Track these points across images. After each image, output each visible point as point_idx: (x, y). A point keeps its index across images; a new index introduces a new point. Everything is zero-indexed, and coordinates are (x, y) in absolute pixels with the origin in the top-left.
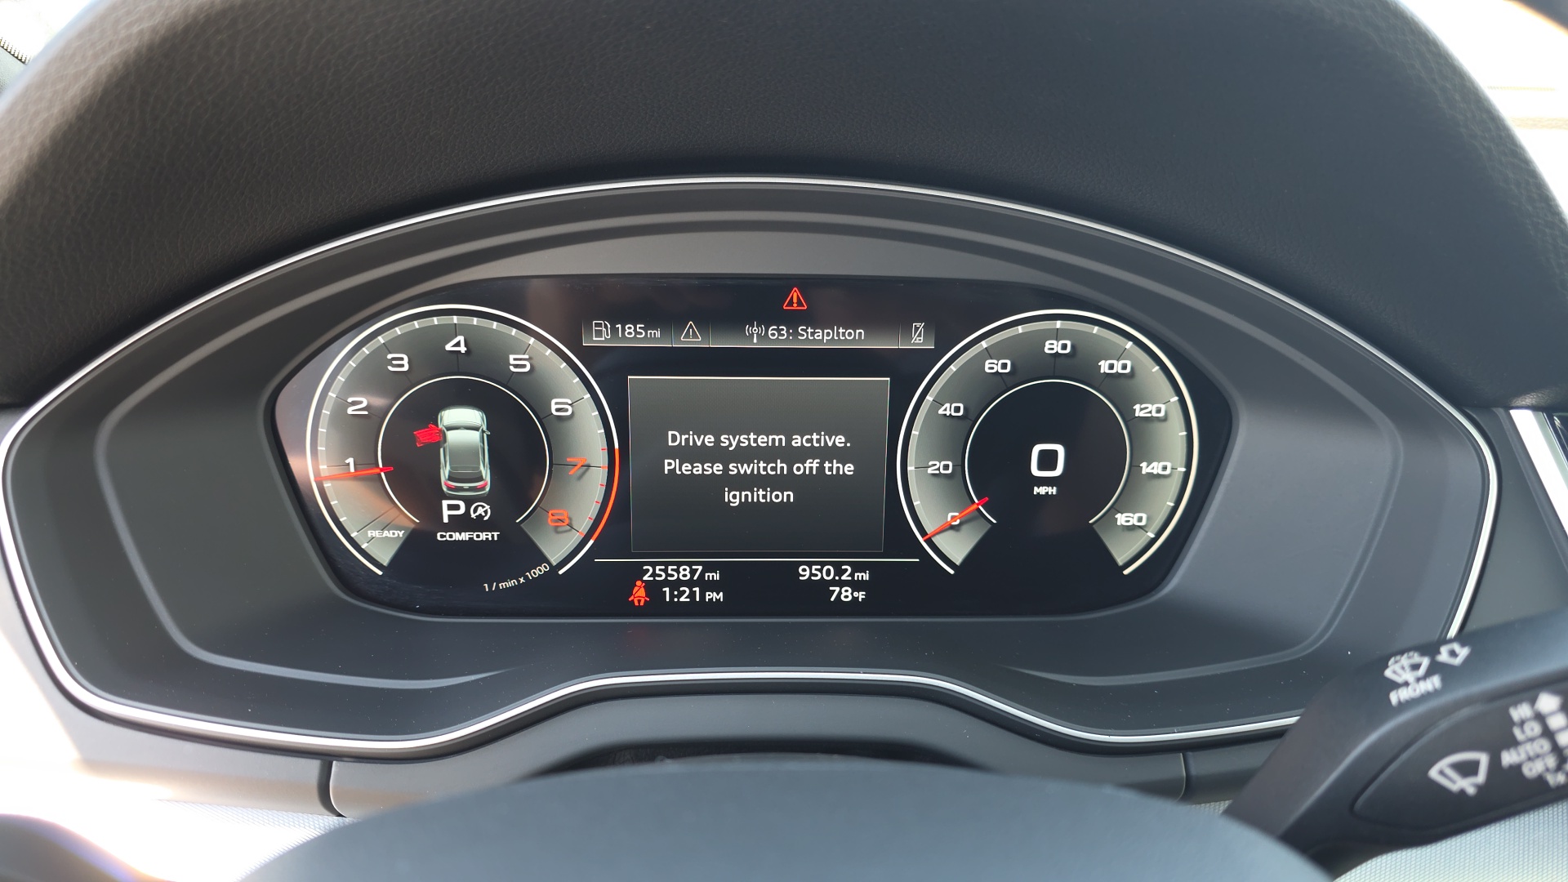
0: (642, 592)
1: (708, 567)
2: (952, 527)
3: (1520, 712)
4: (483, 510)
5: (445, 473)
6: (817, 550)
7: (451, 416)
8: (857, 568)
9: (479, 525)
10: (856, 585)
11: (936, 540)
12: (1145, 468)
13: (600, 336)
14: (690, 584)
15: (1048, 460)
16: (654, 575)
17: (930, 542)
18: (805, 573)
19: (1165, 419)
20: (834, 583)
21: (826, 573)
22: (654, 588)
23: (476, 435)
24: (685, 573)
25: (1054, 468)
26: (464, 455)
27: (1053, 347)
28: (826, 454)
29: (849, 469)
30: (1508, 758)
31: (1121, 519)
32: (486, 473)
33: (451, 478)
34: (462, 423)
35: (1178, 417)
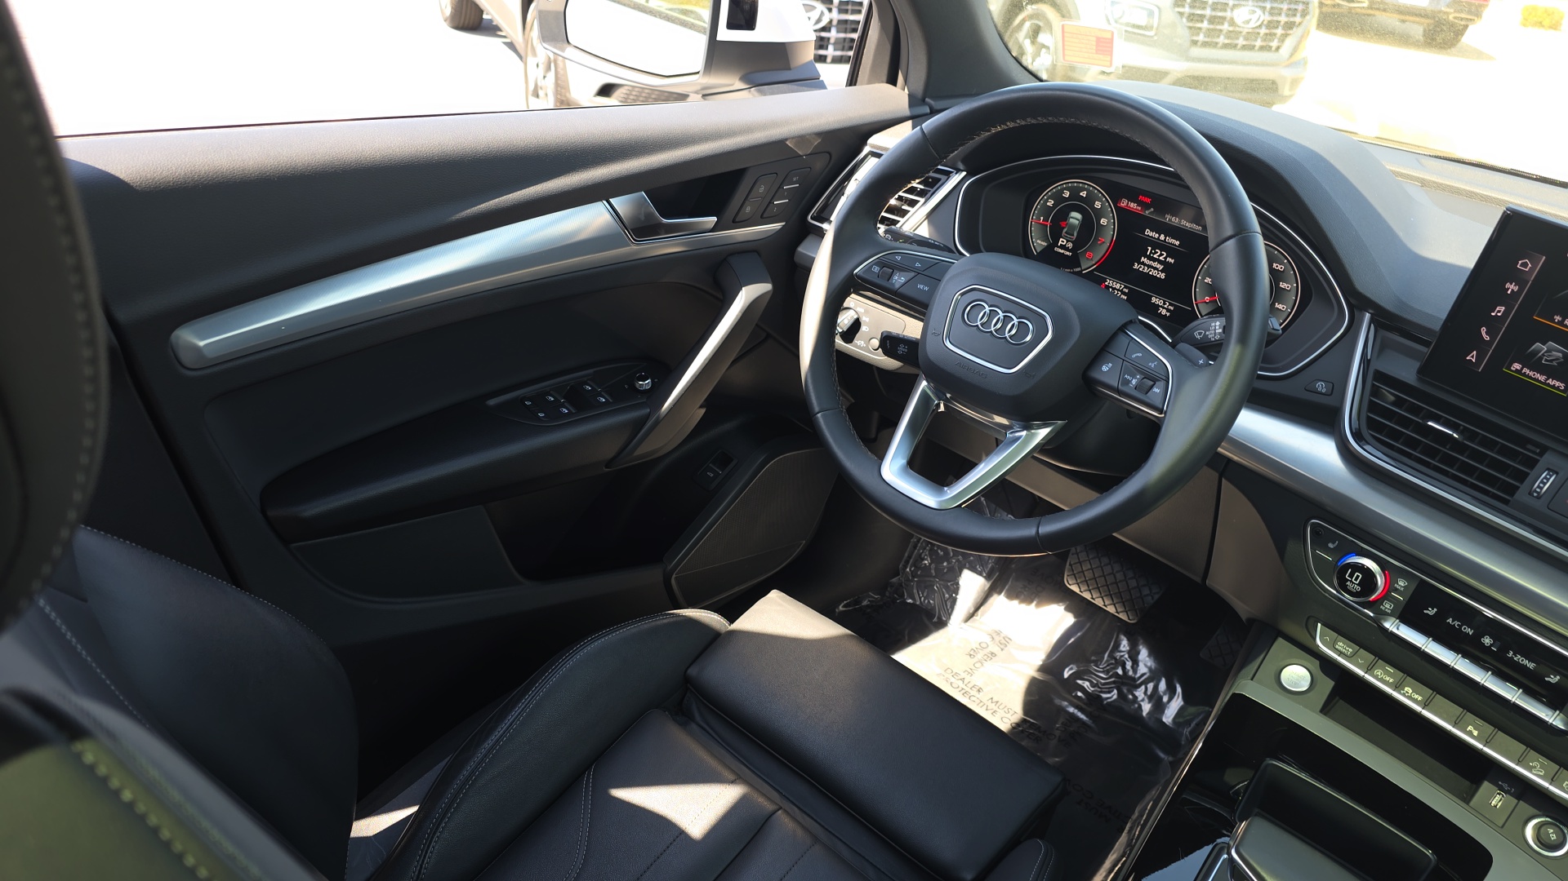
0: (1104, 287)
1: (1126, 287)
2: (1205, 302)
3: (1213, 324)
4: (1070, 245)
5: (1065, 230)
6: (1160, 294)
7: (1074, 214)
8: (1170, 304)
9: (1067, 249)
10: (1168, 310)
11: (1199, 305)
12: (1277, 305)
13: (1124, 203)
14: (1118, 290)
16: (1109, 283)
17: (1197, 304)
18: (1154, 300)
19: (1289, 290)
20: (1161, 307)
21: (1161, 303)
22: (1107, 287)
23: (1077, 222)
24: (1118, 286)
26: (1073, 227)
30: (1207, 333)
32: (1075, 234)
33: (1066, 233)
34: (1075, 217)
35: (1294, 291)
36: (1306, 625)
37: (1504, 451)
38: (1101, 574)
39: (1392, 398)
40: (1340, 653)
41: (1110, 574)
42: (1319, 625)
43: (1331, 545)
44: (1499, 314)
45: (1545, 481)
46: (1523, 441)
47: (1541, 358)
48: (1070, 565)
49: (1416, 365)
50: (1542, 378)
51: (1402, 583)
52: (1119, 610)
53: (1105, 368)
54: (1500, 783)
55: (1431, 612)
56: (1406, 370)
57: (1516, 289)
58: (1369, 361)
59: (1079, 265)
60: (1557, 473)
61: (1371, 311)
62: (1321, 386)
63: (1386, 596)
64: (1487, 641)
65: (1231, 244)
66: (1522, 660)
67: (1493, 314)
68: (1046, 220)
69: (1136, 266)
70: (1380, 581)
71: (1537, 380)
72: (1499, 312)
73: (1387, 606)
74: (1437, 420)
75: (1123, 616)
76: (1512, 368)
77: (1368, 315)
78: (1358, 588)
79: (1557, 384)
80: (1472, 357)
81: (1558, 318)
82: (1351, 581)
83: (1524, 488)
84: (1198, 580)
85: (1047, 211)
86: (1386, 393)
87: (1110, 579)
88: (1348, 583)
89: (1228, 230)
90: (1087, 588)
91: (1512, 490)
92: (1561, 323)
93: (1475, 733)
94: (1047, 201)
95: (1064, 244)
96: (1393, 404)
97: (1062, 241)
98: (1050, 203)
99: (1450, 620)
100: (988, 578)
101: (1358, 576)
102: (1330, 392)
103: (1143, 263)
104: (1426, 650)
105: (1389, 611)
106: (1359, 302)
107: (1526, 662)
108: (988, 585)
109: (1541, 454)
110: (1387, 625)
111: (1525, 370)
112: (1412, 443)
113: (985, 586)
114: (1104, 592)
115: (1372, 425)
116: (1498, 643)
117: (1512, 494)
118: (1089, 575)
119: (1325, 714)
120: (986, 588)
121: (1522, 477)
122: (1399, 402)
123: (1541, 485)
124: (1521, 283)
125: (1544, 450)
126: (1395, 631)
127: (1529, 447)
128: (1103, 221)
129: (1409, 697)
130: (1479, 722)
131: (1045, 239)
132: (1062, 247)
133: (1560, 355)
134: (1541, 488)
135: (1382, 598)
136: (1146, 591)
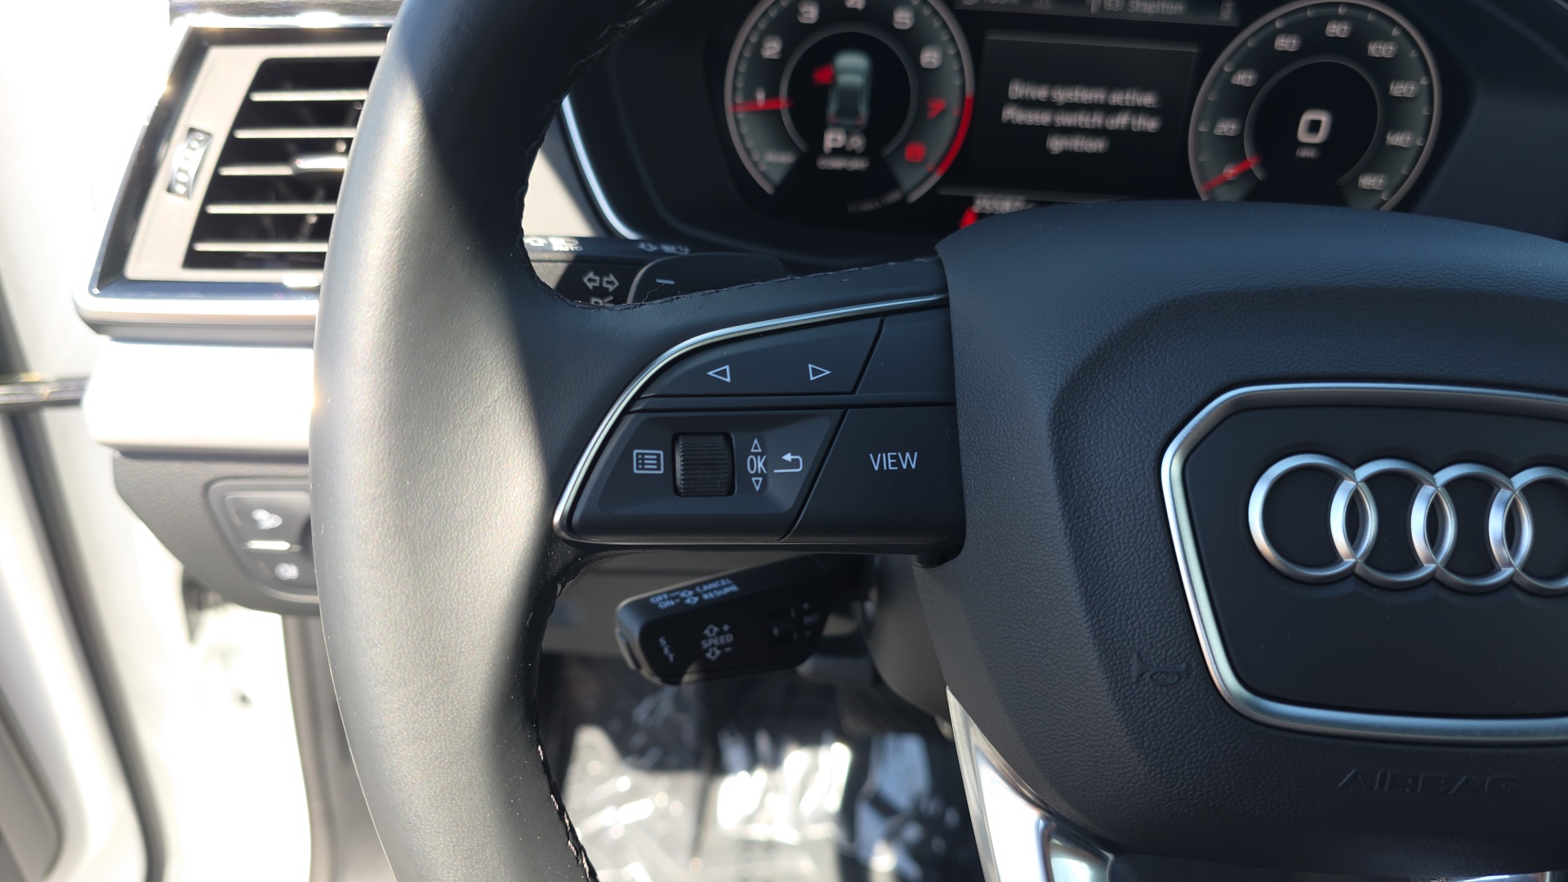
2: (1227, 182)
4: (857, 144)
5: (833, 107)
7: (845, 60)
9: (851, 154)
11: (1213, 191)
12: (1389, 140)
15: (1315, 126)
16: (982, 209)
19: (1413, 99)
23: (860, 77)
25: (1317, 135)
26: (849, 97)
27: (1334, 29)
28: (1137, 110)
29: (1151, 125)
31: (1363, 182)
32: (863, 110)
33: (836, 113)
34: (852, 67)
35: (1424, 99)
59: (893, 184)
68: (772, 94)
85: (766, 74)
94: (759, 46)
95: (839, 145)
97: (833, 138)
98: (772, 48)
128: (930, 57)
131: (785, 143)
132: (838, 152)
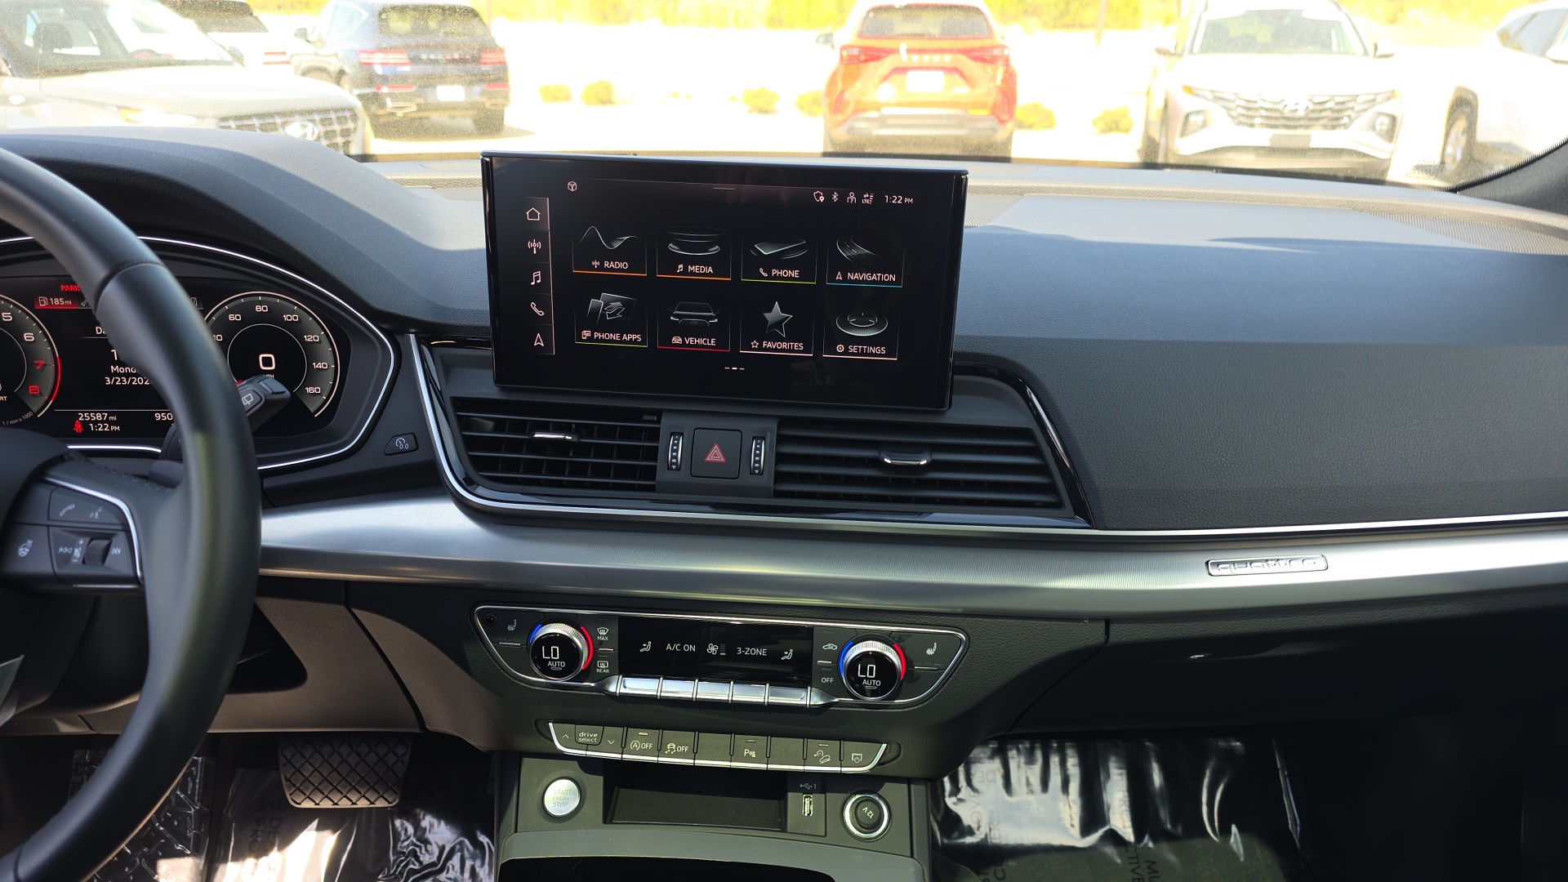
0: (80, 426)
1: (110, 414)
13: (43, 302)
14: (102, 422)
15: (267, 362)
16: (84, 417)
18: (158, 417)
19: (320, 342)
21: (170, 417)
22: (85, 424)
24: (99, 417)
25: (271, 366)
27: (259, 309)
31: (309, 390)
35: (326, 343)
36: (539, 731)
37: (627, 433)
38: (331, 769)
39: (490, 424)
40: (587, 746)
41: (340, 764)
42: (551, 724)
43: (511, 628)
44: (539, 281)
45: (675, 448)
46: (636, 415)
47: (603, 315)
48: (287, 780)
49: (488, 375)
50: (616, 337)
51: (603, 632)
52: (372, 800)
53: (23, 551)
54: (801, 786)
55: (647, 647)
56: (483, 385)
57: (539, 245)
58: (440, 392)
59: (29, 410)
60: (682, 434)
61: (414, 330)
62: (401, 443)
63: (595, 657)
64: (712, 649)
65: (112, 289)
66: (753, 651)
67: (533, 283)
69: (109, 382)
70: (579, 642)
71: (612, 341)
72: (537, 278)
73: (603, 666)
74: (545, 428)
75: (381, 804)
76: (583, 338)
77: (412, 336)
78: (563, 664)
79: (634, 337)
80: (539, 341)
81: (596, 264)
82: (551, 660)
83: (660, 464)
84: (417, 730)
86: (480, 420)
87: (344, 770)
88: (550, 663)
89: (99, 271)
90: (322, 796)
91: (651, 473)
92: (601, 267)
93: (753, 754)
96: (496, 429)
99: (669, 647)
100: (196, 853)
101: (555, 650)
102: (415, 447)
103: (116, 374)
104: (663, 694)
105: (608, 671)
106: (396, 325)
107: (757, 651)
108: (201, 862)
109: (659, 421)
110: (612, 689)
111: (596, 335)
112: (533, 467)
113: (197, 866)
114: (344, 789)
115: (479, 464)
116: (723, 646)
117: (653, 478)
118: (316, 779)
119: (611, 823)
120: (201, 867)
121: (652, 454)
122: (500, 426)
123: (674, 454)
124: (540, 237)
125: (659, 414)
126: (623, 691)
127: (646, 417)
128: (28, 336)
129: (676, 753)
130: (751, 739)
133: (619, 304)
134: (676, 457)
135: (592, 660)
136: (391, 759)
